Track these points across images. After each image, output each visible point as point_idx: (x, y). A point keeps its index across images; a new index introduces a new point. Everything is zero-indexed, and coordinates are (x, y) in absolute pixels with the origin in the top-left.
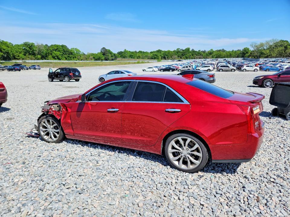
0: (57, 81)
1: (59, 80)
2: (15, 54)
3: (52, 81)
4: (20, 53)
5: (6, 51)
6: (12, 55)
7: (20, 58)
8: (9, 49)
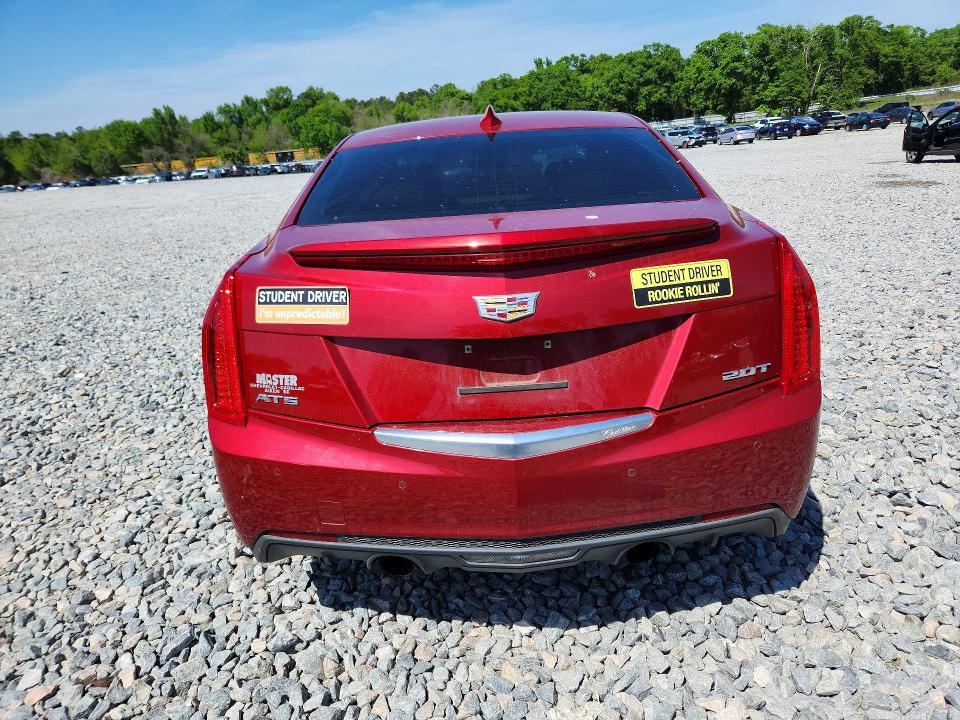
0: (939, 161)
1: (953, 157)
2: (921, 68)
3: (918, 160)
4: (944, 59)
5: (891, 59)
6: (907, 73)
7: (934, 81)
8: (905, 52)
